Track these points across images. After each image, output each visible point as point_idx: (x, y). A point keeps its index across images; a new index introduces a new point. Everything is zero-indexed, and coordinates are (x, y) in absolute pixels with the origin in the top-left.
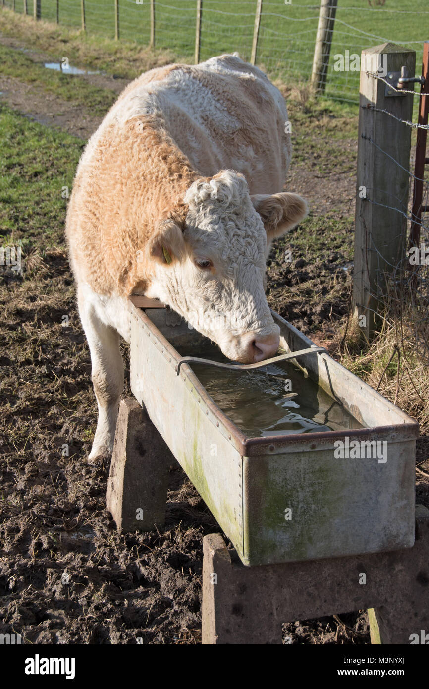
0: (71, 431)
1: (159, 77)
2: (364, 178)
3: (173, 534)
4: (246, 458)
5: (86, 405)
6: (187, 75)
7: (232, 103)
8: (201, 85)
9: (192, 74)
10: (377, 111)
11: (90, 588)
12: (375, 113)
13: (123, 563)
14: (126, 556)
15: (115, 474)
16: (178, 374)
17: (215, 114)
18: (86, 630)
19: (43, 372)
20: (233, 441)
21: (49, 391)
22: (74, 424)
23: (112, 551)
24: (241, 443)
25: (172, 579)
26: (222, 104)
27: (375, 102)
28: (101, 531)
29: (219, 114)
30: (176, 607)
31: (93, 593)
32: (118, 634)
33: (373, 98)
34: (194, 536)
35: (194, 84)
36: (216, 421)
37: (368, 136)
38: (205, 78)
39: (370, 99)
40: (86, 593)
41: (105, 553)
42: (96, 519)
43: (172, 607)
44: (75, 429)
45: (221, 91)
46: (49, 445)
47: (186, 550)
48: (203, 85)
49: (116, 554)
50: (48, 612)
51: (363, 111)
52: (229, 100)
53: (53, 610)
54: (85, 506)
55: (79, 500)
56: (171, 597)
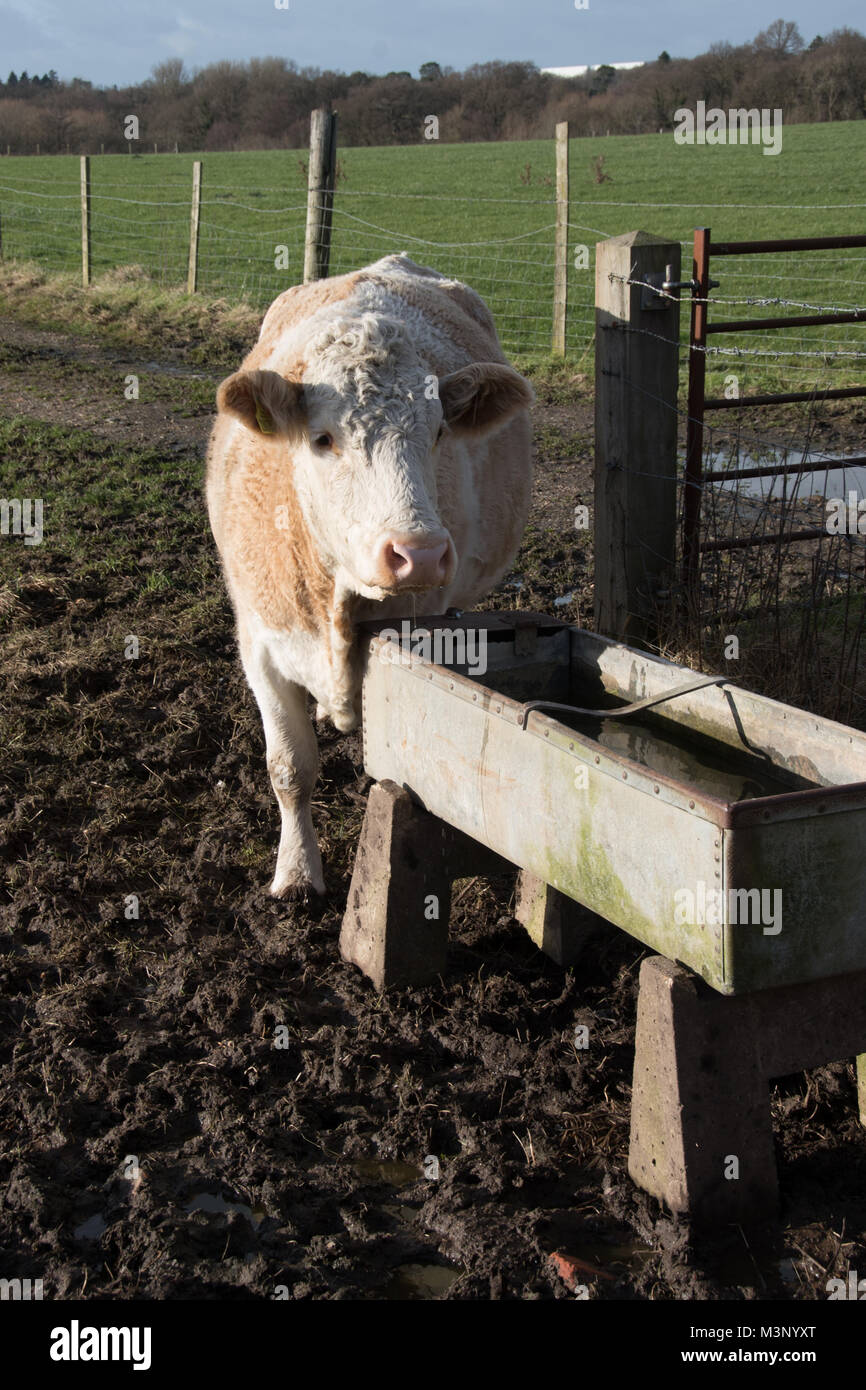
0: (214, 852)
1: (339, 294)
2: (611, 436)
3: (466, 988)
4: (728, 833)
5: (214, 813)
6: (382, 289)
7: (456, 327)
8: (405, 303)
9: (388, 287)
10: (631, 332)
11: (384, 1072)
12: (628, 335)
13: (411, 1034)
14: (412, 1024)
15: (361, 902)
16: (525, 728)
17: (435, 347)
18: (421, 1128)
19: (121, 768)
20: (701, 810)
21: (146, 796)
22: (217, 842)
23: (385, 1018)
24: (722, 811)
25: (501, 1048)
26: (442, 330)
27: (627, 318)
28: (351, 992)
29: (440, 346)
30: (530, 1088)
31: (393, 1078)
32: (473, 1130)
33: (622, 313)
34: (506, 987)
35: (395, 302)
36: (650, 785)
37: (614, 370)
38: (408, 293)
39: (616, 313)
40: (381, 1080)
41: (374, 1023)
42: (338, 977)
43: (523, 1088)
44: (220, 850)
45: (436, 311)
46: (194, 877)
47: (500, 1008)
48: (409, 303)
49: (393, 1022)
50: (340, 1109)
51: (603, 333)
52: (450, 322)
53: (347, 1108)
54: (307, 959)
55: (295, 950)
56: (516, 1073)
